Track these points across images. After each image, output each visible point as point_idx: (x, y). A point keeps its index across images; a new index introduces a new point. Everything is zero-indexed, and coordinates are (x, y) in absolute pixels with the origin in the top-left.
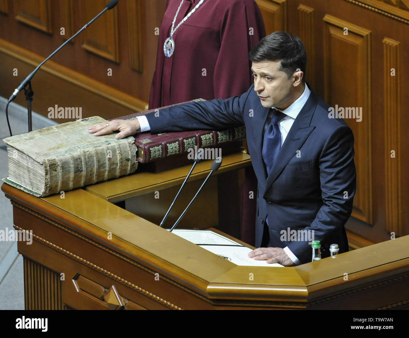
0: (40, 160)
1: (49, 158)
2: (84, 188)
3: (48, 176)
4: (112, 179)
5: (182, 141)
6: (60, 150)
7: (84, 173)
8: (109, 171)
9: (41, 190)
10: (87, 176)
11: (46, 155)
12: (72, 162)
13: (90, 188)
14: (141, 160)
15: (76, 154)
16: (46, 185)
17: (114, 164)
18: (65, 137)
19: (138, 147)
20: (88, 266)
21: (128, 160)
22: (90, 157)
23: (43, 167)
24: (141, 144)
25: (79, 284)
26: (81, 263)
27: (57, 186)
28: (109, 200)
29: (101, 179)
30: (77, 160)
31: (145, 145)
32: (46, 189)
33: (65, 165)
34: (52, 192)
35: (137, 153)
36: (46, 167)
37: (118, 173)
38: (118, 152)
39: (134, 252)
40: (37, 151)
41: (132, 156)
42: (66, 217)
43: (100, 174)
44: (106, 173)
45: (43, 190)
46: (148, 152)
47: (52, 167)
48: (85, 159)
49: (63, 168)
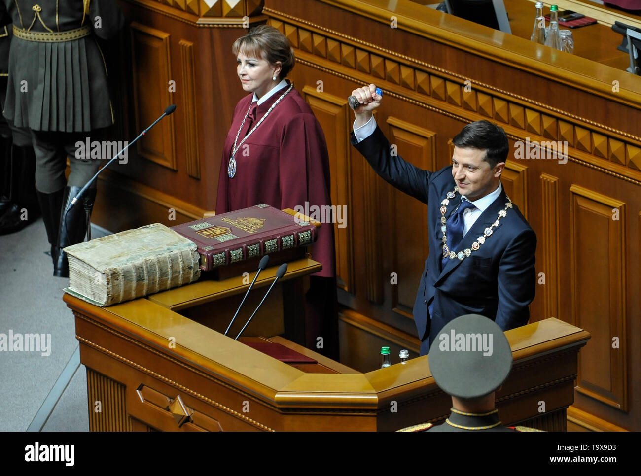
0: (102, 269)
1: (110, 267)
2: (147, 297)
3: (110, 286)
4: (175, 287)
5: (246, 247)
6: (121, 259)
7: (146, 282)
8: (172, 280)
9: (103, 300)
10: (149, 284)
11: (107, 264)
12: (134, 271)
13: (152, 298)
14: (204, 267)
15: (138, 262)
16: (108, 295)
17: (176, 272)
18: (127, 245)
19: (200, 254)
20: (153, 376)
21: (190, 268)
22: (152, 265)
23: (104, 276)
24: (204, 251)
25: (144, 395)
26: (146, 373)
27: (119, 295)
28: (172, 309)
29: (163, 288)
30: (139, 269)
31: (208, 252)
32: (108, 298)
33: (126, 274)
34: (114, 302)
35: (200, 260)
36: (107, 276)
37: (180, 281)
38: (180, 260)
39: (200, 362)
40: (98, 260)
41: (194, 264)
42: (129, 327)
43: (162, 282)
44: (169, 282)
45: (105, 300)
46: (211, 260)
47: (113, 276)
48: (147, 267)
49: (125, 277)
